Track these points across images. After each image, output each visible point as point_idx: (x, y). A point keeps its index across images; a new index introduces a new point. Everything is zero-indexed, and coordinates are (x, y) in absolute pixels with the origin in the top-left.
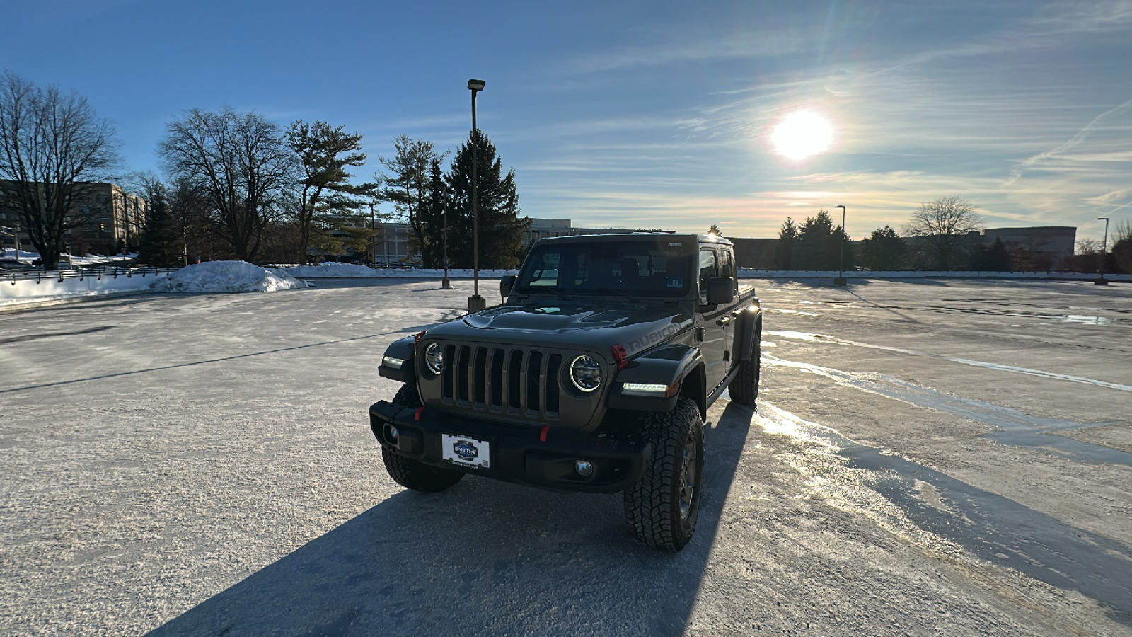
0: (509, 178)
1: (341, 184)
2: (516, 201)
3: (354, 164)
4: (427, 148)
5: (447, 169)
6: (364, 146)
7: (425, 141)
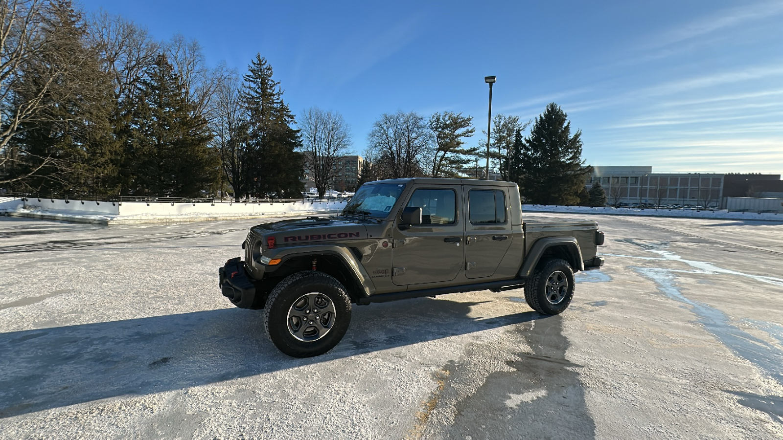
0: (577, 136)
1: (457, 149)
2: (580, 153)
3: (467, 136)
4: (515, 120)
5: (527, 134)
6: (473, 125)
7: (513, 117)
